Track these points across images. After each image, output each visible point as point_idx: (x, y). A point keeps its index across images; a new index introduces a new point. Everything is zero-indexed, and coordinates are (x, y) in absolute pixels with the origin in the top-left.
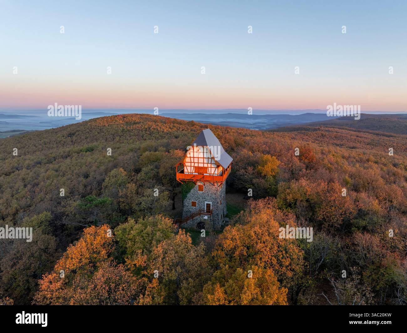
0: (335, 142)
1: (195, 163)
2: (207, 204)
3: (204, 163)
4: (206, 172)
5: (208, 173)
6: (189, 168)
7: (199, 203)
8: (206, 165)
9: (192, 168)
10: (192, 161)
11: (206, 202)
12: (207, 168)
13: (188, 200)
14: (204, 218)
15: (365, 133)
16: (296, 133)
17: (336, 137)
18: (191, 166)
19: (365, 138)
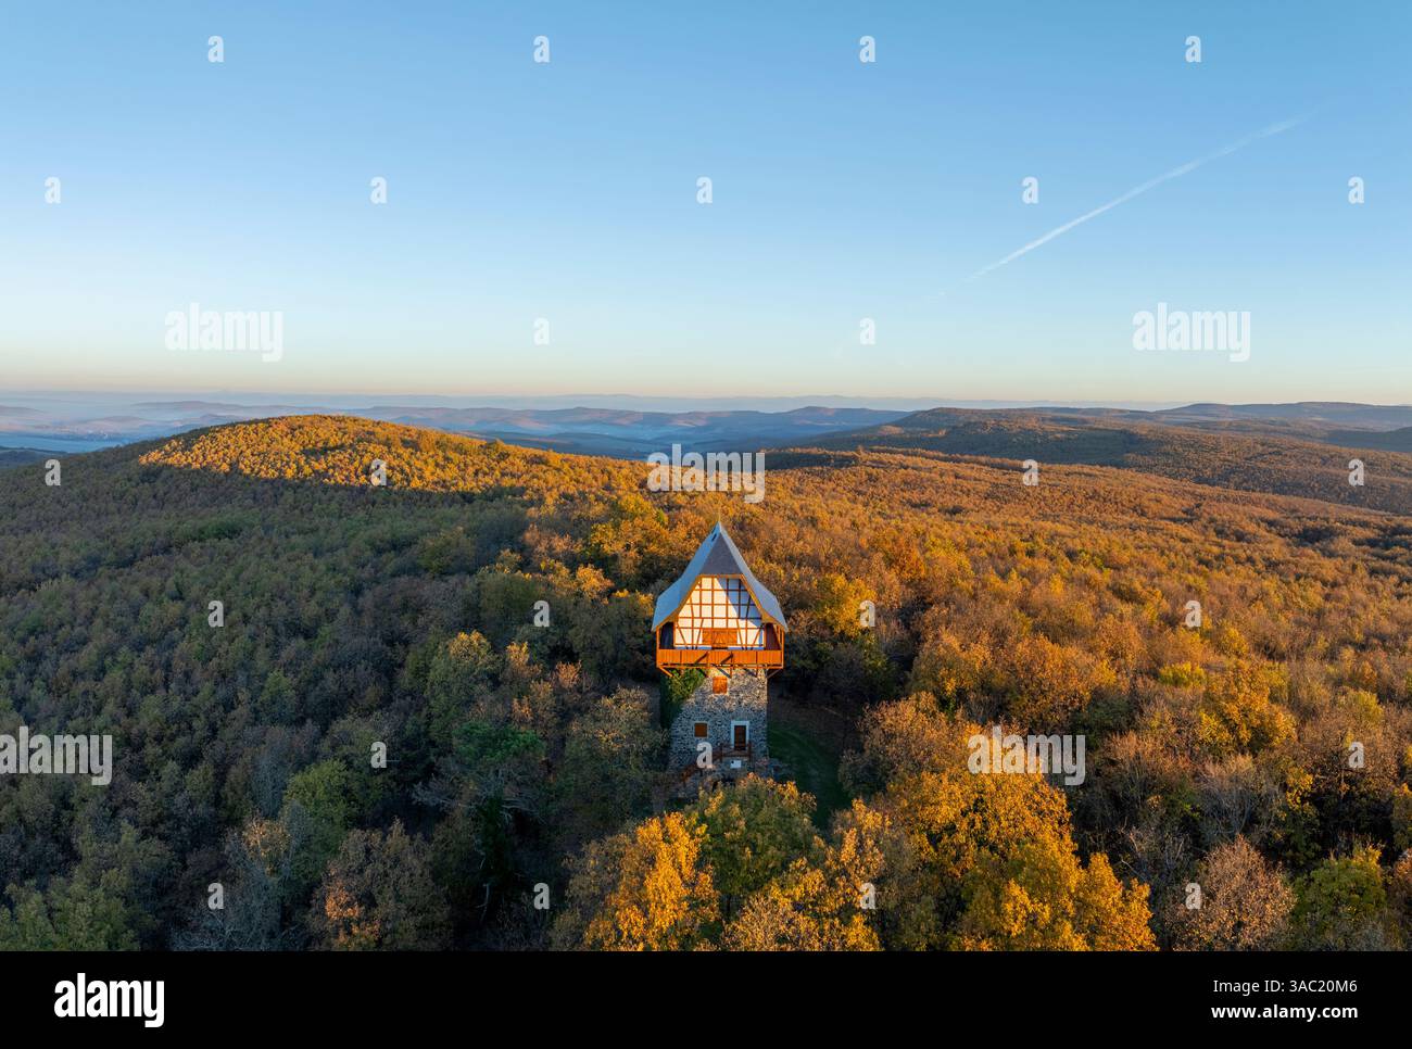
0: (907, 495)
1: (703, 619)
2: (736, 727)
3: (727, 618)
4: (735, 642)
5: (739, 643)
6: (687, 634)
7: (716, 727)
8: (732, 624)
9: (696, 632)
10: (697, 614)
11: (734, 723)
12: (735, 631)
13: (684, 721)
14: (733, 766)
15: (971, 465)
16: (800, 474)
17: (906, 483)
18: (693, 628)
19: (975, 479)
